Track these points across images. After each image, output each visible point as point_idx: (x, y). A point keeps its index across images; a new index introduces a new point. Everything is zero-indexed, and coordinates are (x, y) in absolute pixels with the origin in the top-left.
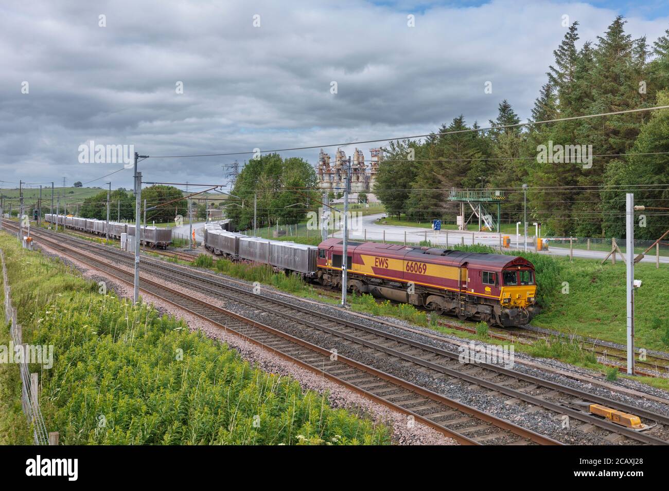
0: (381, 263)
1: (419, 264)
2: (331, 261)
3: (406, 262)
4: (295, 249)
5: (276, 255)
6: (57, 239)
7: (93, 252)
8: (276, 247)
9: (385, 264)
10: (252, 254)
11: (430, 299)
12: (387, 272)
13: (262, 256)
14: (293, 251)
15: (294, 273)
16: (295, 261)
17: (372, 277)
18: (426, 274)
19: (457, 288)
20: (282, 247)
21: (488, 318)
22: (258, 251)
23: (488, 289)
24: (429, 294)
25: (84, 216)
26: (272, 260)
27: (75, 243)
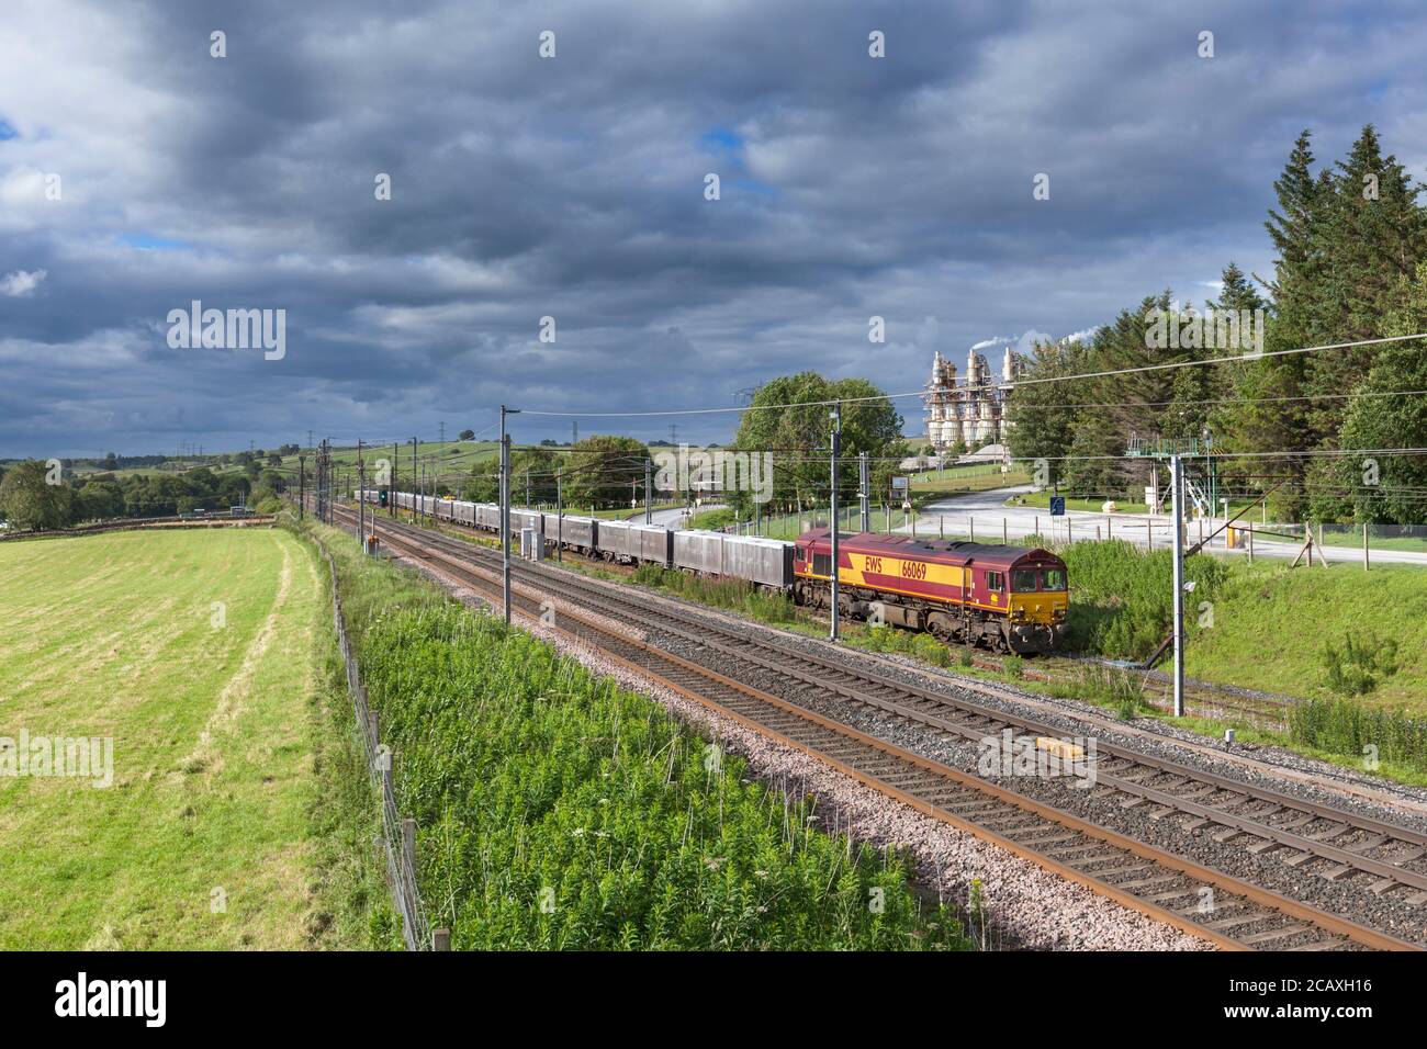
0: (873, 564)
1: (917, 563)
2: (811, 565)
3: (903, 561)
4: (763, 549)
5: (733, 558)
6: (420, 541)
7: (472, 561)
8: (734, 546)
9: (878, 567)
10: (696, 558)
11: (933, 617)
12: (880, 578)
13: (712, 561)
14: (760, 550)
15: (763, 588)
16: (763, 567)
17: (864, 588)
18: (925, 579)
19: (959, 598)
20: (743, 545)
21: (997, 641)
22: (704, 553)
23: (994, 598)
24: (930, 611)
25: (475, 499)
26: (727, 566)
27: (448, 547)
